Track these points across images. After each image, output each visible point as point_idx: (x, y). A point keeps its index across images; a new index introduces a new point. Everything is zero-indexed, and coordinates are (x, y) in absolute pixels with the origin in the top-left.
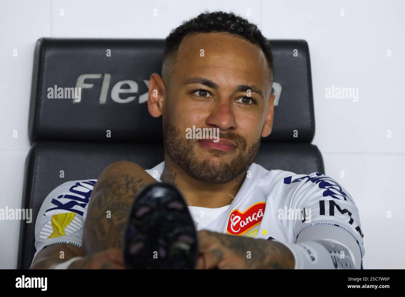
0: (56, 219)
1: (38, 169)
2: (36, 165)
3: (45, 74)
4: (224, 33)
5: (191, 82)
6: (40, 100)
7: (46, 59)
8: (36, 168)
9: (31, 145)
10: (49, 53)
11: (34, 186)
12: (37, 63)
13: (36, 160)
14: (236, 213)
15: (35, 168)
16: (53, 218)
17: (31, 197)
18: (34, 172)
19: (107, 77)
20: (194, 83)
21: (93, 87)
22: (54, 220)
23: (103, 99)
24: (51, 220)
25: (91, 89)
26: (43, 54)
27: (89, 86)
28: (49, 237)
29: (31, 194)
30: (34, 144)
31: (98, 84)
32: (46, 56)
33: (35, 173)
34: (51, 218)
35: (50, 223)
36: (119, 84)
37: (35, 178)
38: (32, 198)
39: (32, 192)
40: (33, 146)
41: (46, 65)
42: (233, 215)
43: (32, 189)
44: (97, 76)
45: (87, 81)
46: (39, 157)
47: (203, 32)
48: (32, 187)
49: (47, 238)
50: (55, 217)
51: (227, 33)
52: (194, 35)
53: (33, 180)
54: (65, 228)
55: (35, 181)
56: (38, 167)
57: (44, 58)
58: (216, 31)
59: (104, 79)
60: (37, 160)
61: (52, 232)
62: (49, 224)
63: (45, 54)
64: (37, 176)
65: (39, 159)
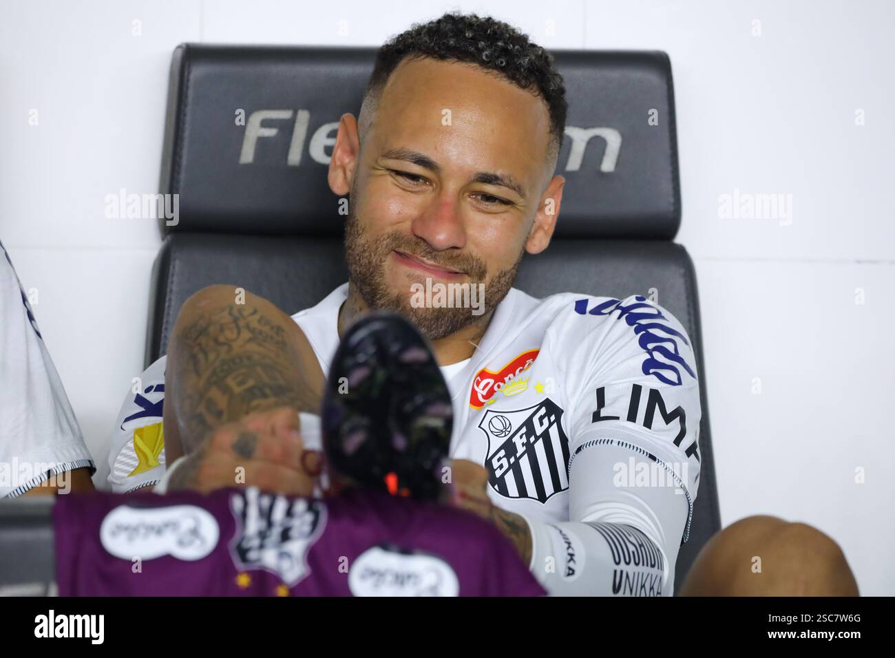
0: (141, 437)
1: (175, 284)
2: (173, 275)
3: (189, 110)
4: (469, 64)
5: (393, 156)
6: (181, 157)
7: (191, 83)
8: (172, 282)
9: (163, 239)
10: (198, 71)
11: (168, 314)
12: (176, 89)
13: (171, 267)
14: (483, 375)
15: (169, 281)
16: (136, 436)
17: (163, 335)
18: (168, 290)
19: (303, 117)
20: (397, 158)
21: (278, 134)
22: (137, 438)
23: (295, 157)
24: (133, 440)
25: (274, 137)
26: (186, 73)
27: (271, 132)
28: (132, 474)
29: (163, 330)
30: (169, 237)
31: (287, 128)
32: (192, 77)
33: (171, 291)
34: (132, 435)
35: (131, 445)
36: (326, 129)
37: (170, 299)
38: (165, 337)
39: (164, 327)
40: (166, 241)
41: (191, 93)
42: (478, 378)
43: (165, 320)
44: (285, 115)
45: (265, 124)
46: (177, 262)
47: (434, 58)
48: (165, 316)
49: (127, 475)
50: (139, 432)
51: (475, 65)
52: (419, 59)
53: (167, 304)
54: (159, 453)
55: (169, 306)
56: (175, 279)
57: (188, 80)
58: (456, 60)
59: (298, 121)
60: (174, 267)
61: (136, 464)
62: (129, 448)
63: (189, 73)
64: (173, 297)
65: (177, 266)
